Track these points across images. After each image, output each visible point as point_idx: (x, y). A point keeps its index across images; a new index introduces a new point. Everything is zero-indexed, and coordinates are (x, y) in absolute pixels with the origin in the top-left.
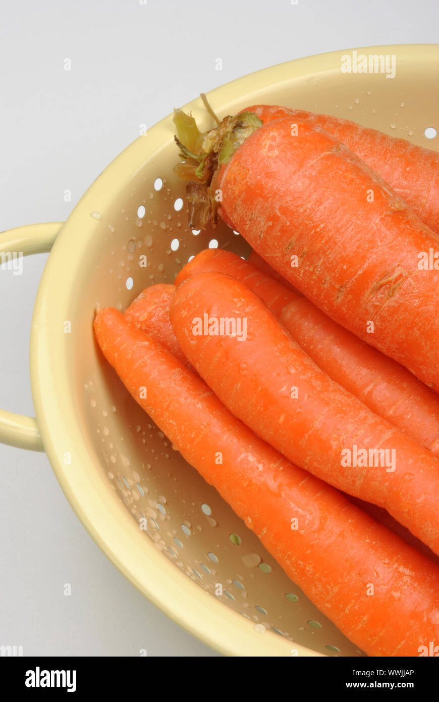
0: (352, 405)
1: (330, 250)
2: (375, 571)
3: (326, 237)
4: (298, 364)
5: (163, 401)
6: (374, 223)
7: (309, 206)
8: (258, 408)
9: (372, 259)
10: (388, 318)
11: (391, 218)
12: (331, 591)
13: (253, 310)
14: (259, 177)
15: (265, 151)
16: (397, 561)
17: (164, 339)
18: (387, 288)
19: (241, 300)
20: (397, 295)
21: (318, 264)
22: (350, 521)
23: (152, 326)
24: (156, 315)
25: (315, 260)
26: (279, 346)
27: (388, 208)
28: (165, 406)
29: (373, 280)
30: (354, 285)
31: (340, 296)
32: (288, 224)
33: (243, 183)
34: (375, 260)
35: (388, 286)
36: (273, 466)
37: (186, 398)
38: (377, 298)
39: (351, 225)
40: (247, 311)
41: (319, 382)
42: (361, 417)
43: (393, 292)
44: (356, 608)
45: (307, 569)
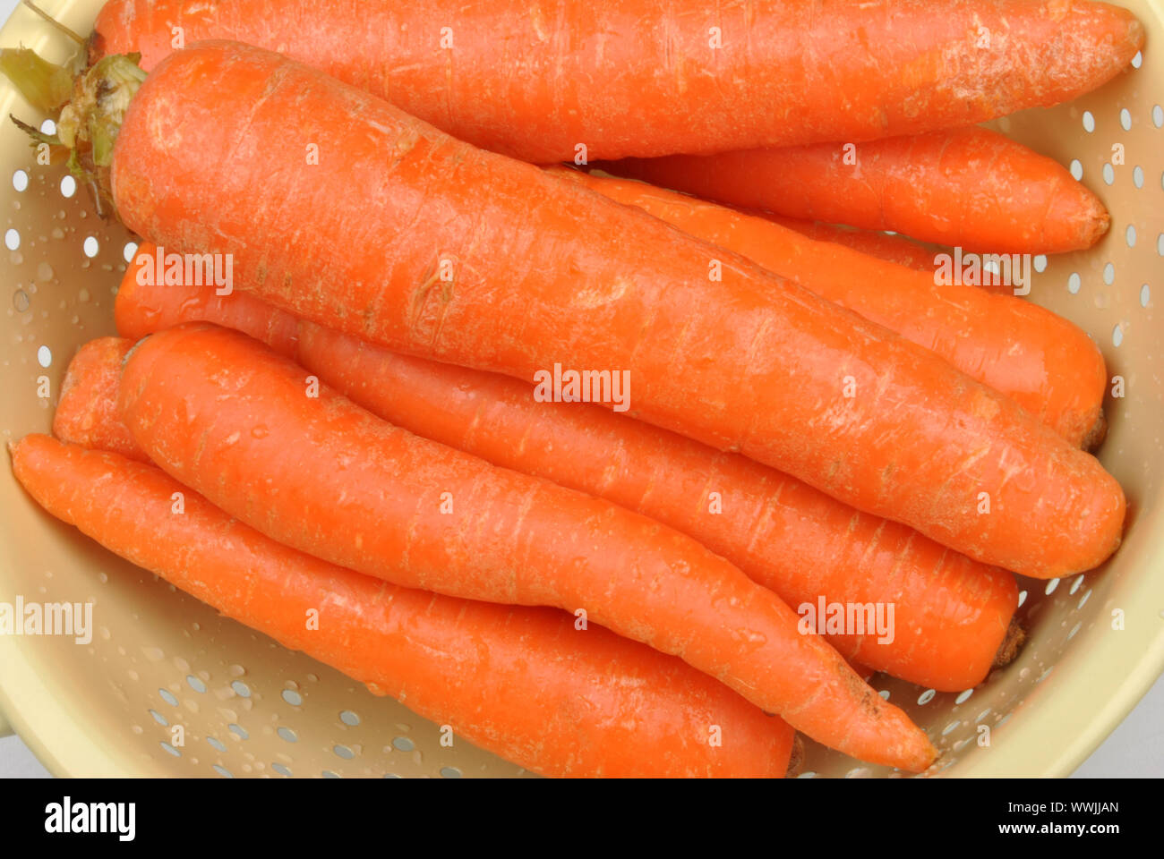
0: (456, 476)
1: (326, 267)
2: (587, 701)
3: (310, 250)
4: (349, 445)
5: (171, 557)
6: (377, 199)
7: (263, 209)
8: (317, 536)
9: (396, 256)
10: (457, 333)
11: (399, 177)
12: (534, 750)
13: (248, 380)
14: (167, 188)
15: (159, 140)
16: (613, 672)
17: (134, 445)
18: (436, 292)
19: (223, 373)
20: (457, 297)
21: (317, 289)
22: (522, 638)
23: (107, 432)
24: (105, 413)
25: (309, 286)
26: (311, 427)
27: (390, 160)
28: (177, 564)
29: (410, 289)
30: (385, 305)
31: (371, 324)
32: (244, 245)
33: (147, 200)
34: (400, 259)
35: (437, 288)
36: (376, 599)
37: (204, 542)
38: (427, 311)
39: (341, 217)
40: (239, 386)
41: (393, 461)
42: (476, 491)
43: (449, 293)
44: (580, 762)
45: (487, 731)
